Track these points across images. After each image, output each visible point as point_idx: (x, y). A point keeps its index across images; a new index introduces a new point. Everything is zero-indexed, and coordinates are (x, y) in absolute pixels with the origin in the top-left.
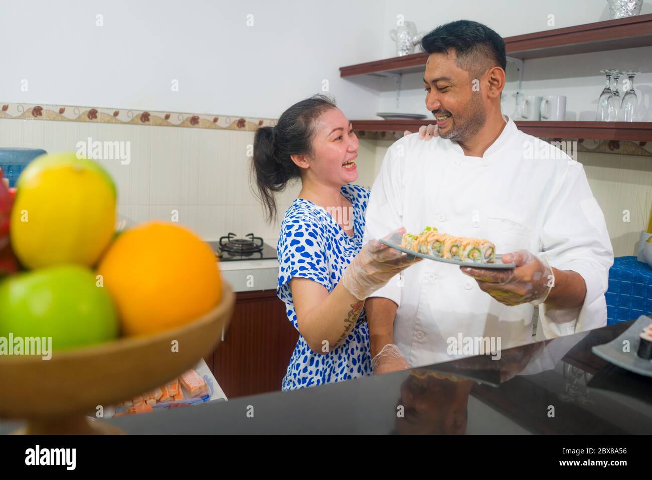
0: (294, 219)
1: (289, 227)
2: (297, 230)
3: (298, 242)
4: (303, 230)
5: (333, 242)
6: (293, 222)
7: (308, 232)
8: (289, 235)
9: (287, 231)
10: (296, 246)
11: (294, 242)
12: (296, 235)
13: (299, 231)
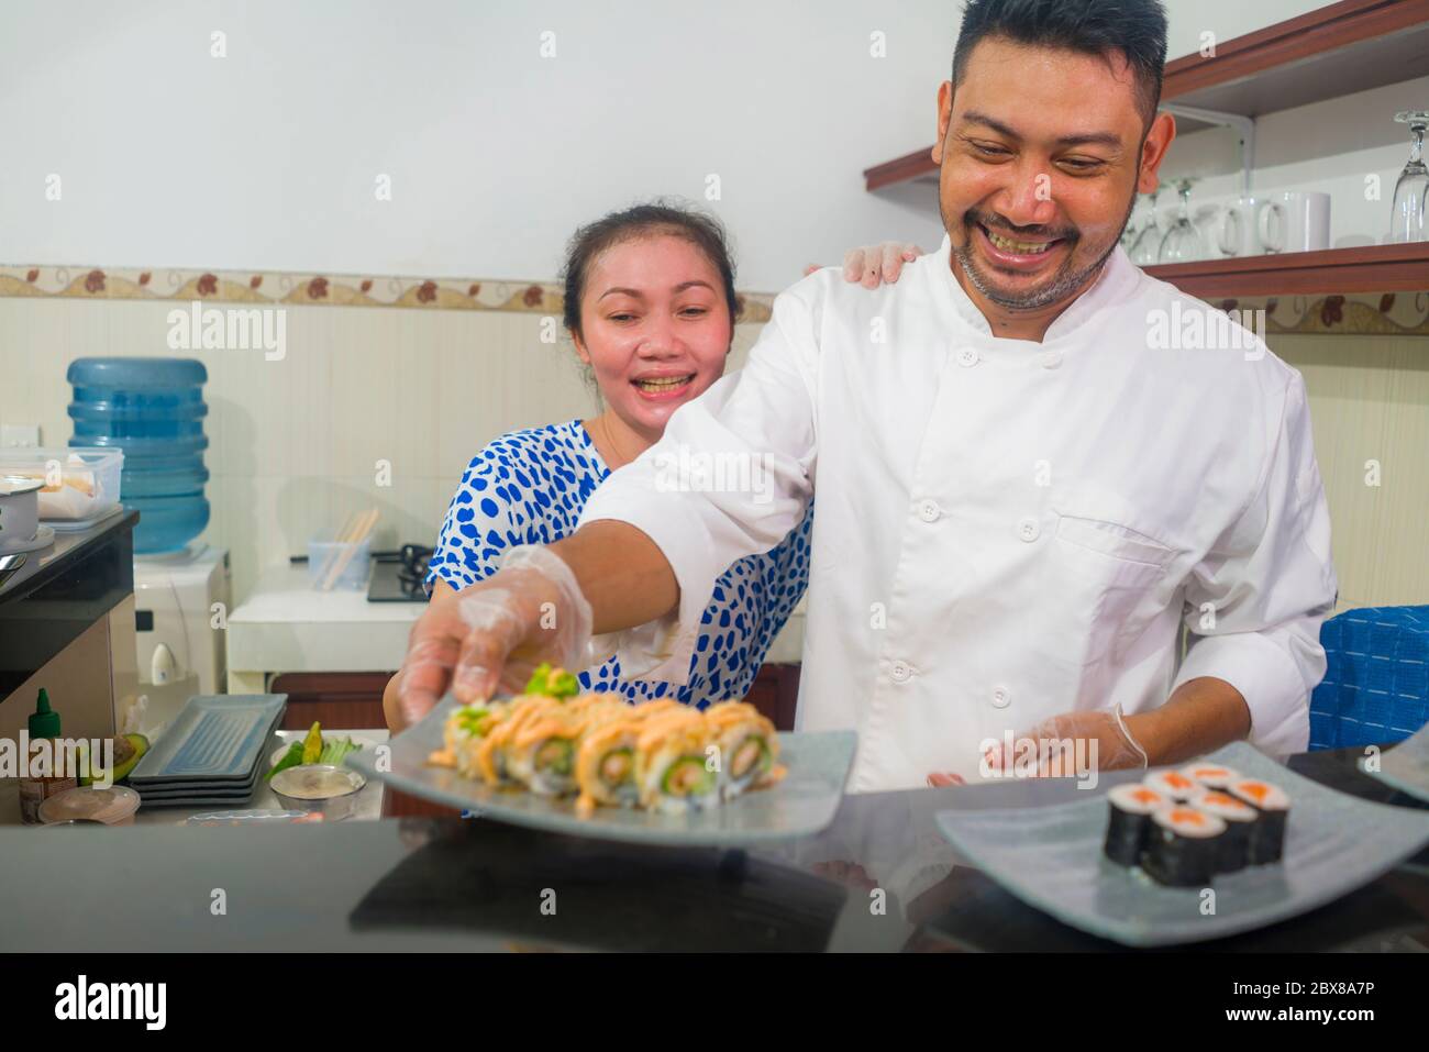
1: (475, 462)
4: (489, 479)
6: (488, 454)
7: (497, 485)
9: (468, 468)
11: (464, 497)
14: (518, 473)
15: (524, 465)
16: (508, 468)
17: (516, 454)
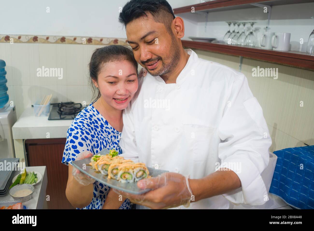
0: (76, 125)
1: (72, 130)
2: (75, 134)
3: (74, 142)
4: (78, 135)
5: (104, 142)
6: (75, 127)
7: (81, 137)
8: (70, 135)
9: (70, 132)
10: (72, 144)
11: (72, 141)
12: (74, 137)
13: (76, 135)
14: (86, 131)
15: (87, 129)
16: (83, 131)
17: (84, 126)
